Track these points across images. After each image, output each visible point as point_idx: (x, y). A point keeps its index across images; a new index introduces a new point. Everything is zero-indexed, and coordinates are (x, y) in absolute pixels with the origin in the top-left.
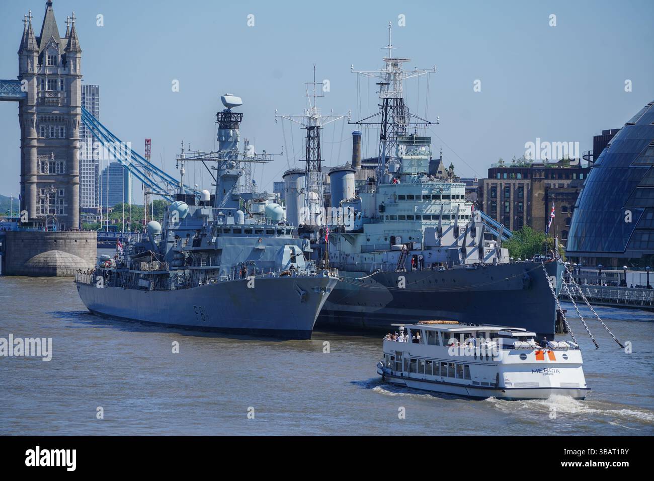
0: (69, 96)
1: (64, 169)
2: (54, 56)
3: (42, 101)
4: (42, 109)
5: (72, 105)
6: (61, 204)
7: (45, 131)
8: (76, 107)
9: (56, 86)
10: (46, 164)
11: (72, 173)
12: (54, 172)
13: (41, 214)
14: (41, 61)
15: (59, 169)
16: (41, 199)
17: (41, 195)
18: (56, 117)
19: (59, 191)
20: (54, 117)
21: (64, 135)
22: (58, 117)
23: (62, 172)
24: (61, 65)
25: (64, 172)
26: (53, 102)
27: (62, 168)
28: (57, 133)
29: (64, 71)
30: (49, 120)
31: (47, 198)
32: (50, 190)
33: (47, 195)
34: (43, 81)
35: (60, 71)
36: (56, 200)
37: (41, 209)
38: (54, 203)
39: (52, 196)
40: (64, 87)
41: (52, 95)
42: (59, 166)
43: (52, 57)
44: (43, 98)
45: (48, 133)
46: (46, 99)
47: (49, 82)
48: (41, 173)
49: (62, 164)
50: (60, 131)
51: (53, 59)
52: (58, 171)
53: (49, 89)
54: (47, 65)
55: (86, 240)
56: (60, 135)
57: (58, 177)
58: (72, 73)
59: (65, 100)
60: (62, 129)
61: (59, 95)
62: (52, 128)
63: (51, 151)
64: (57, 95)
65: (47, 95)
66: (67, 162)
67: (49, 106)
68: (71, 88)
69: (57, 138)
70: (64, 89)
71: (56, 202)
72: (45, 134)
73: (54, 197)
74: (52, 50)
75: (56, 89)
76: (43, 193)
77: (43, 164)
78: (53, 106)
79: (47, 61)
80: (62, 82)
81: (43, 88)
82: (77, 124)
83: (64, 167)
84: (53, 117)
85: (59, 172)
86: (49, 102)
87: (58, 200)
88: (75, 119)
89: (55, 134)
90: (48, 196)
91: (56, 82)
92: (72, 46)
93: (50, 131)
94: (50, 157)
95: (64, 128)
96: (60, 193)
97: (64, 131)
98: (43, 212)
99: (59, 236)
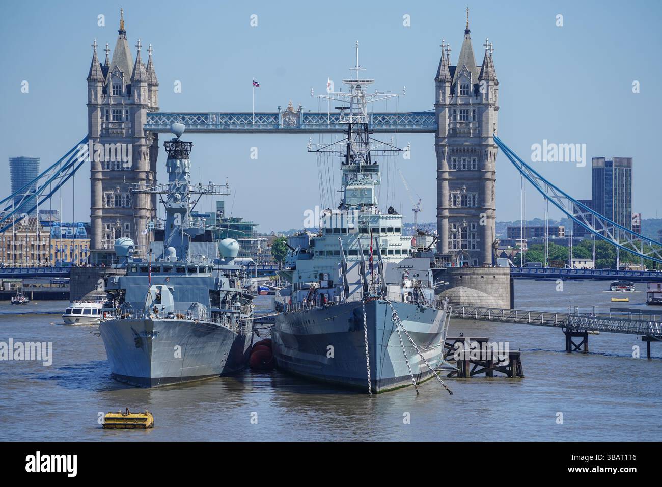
0: (480, 126)
1: (476, 202)
2: (466, 86)
3: (454, 133)
4: (454, 141)
5: (483, 135)
6: (473, 238)
7: (457, 163)
8: (488, 137)
9: (468, 116)
10: (458, 197)
11: (484, 206)
12: (466, 205)
13: (453, 249)
14: (453, 91)
15: (472, 202)
16: (454, 234)
17: (453, 229)
18: (468, 148)
19: (471, 225)
20: (466, 148)
21: (476, 166)
22: (470, 148)
23: (474, 205)
24: (473, 94)
25: (476, 205)
26: (464, 133)
27: (474, 201)
28: (469, 165)
29: (477, 101)
30: (461, 151)
31: (459, 232)
32: (462, 224)
33: (458, 230)
34: (455, 112)
35: (472, 101)
36: (468, 233)
37: (453, 244)
38: (466, 238)
39: (464, 230)
40: (476, 117)
41: (464, 126)
42: (471, 199)
43: (464, 86)
44: (454, 129)
45: (459, 165)
46: (457, 130)
47: (461, 112)
48: (453, 207)
49: (474, 197)
50: (472, 163)
51: (465, 88)
52: (470, 204)
53: (461, 119)
54: (459, 94)
55: (494, 276)
56: (472, 166)
57: (471, 210)
58: (484, 102)
59: (477, 131)
60: (474, 161)
61: (471, 125)
62: (464, 160)
63: (463, 184)
64: (468, 125)
65: (458, 126)
66: (479, 195)
67: (461, 137)
68: (483, 117)
69: (469, 169)
70: (476, 119)
71: (468, 236)
72: (457, 167)
73: (466, 231)
74: (464, 79)
75: (468, 120)
76: (455, 228)
77: (455, 197)
78: (464, 137)
79: (459, 91)
80: (474, 112)
81: (455, 119)
82: (489, 155)
83: (476, 200)
84: (464, 149)
85: (471, 206)
86: (460, 133)
87: (470, 235)
88: (487, 149)
89: (467, 166)
90: (460, 230)
91: (468, 112)
92: (484, 74)
93: (462, 163)
94: (462, 190)
95: (476, 160)
96: (472, 227)
97: (476, 163)
98: (455, 247)
99: (465, 271)
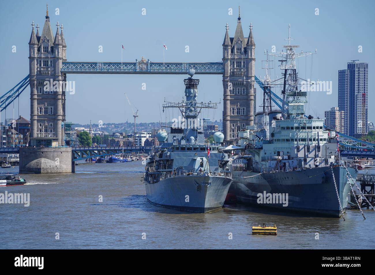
0: (248, 71)
1: (245, 112)
2: (240, 48)
3: (233, 74)
4: (233, 79)
5: (249, 76)
7: (235, 91)
8: (252, 77)
9: (241, 65)
10: (235, 109)
11: (249, 114)
12: (239, 114)
13: (232, 138)
14: (232, 51)
15: (242, 112)
16: (232, 129)
17: (232, 127)
18: (241, 83)
19: (242, 125)
20: (240, 82)
21: (245, 93)
22: (242, 82)
23: (244, 114)
24: (243, 53)
25: (245, 114)
26: (239, 74)
27: (244, 112)
28: (241, 92)
29: (246, 57)
30: (237, 84)
31: (235, 129)
32: (237, 124)
33: (235, 127)
34: (233, 63)
35: (243, 57)
37: (232, 135)
40: (245, 66)
41: (238, 70)
42: (242, 111)
44: (233, 72)
45: (236, 92)
46: (235, 73)
47: (237, 63)
48: (232, 115)
49: (244, 109)
50: (243, 91)
51: (239, 50)
52: (242, 113)
53: (237, 67)
54: (236, 53)
56: (243, 93)
57: (242, 117)
58: (250, 57)
59: (246, 73)
60: (244, 90)
61: (242, 70)
62: (239, 89)
63: (238, 102)
65: (235, 70)
66: (247, 108)
67: (236, 76)
68: (249, 66)
69: (241, 94)
70: (245, 67)
72: (234, 93)
73: (239, 128)
74: (239, 45)
75: (240, 67)
76: (233, 126)
77: (233, 109)
78: (238, 76)
79: (236, 51)
80: (244, 63)
81: (233, 66)
82: (252, 86)
83: (245, 111)
84: (239, 83)
85: (242, 114)
86: (236, 74)
88: (251, 84)
89: (240, 93)
90: (236, 128)
91: (240, 63)
92: (250, 42)
93: (237, 90)
94: (237, 106)
95: (245, 89)
97: (245, 91)
98: (233, 137)
